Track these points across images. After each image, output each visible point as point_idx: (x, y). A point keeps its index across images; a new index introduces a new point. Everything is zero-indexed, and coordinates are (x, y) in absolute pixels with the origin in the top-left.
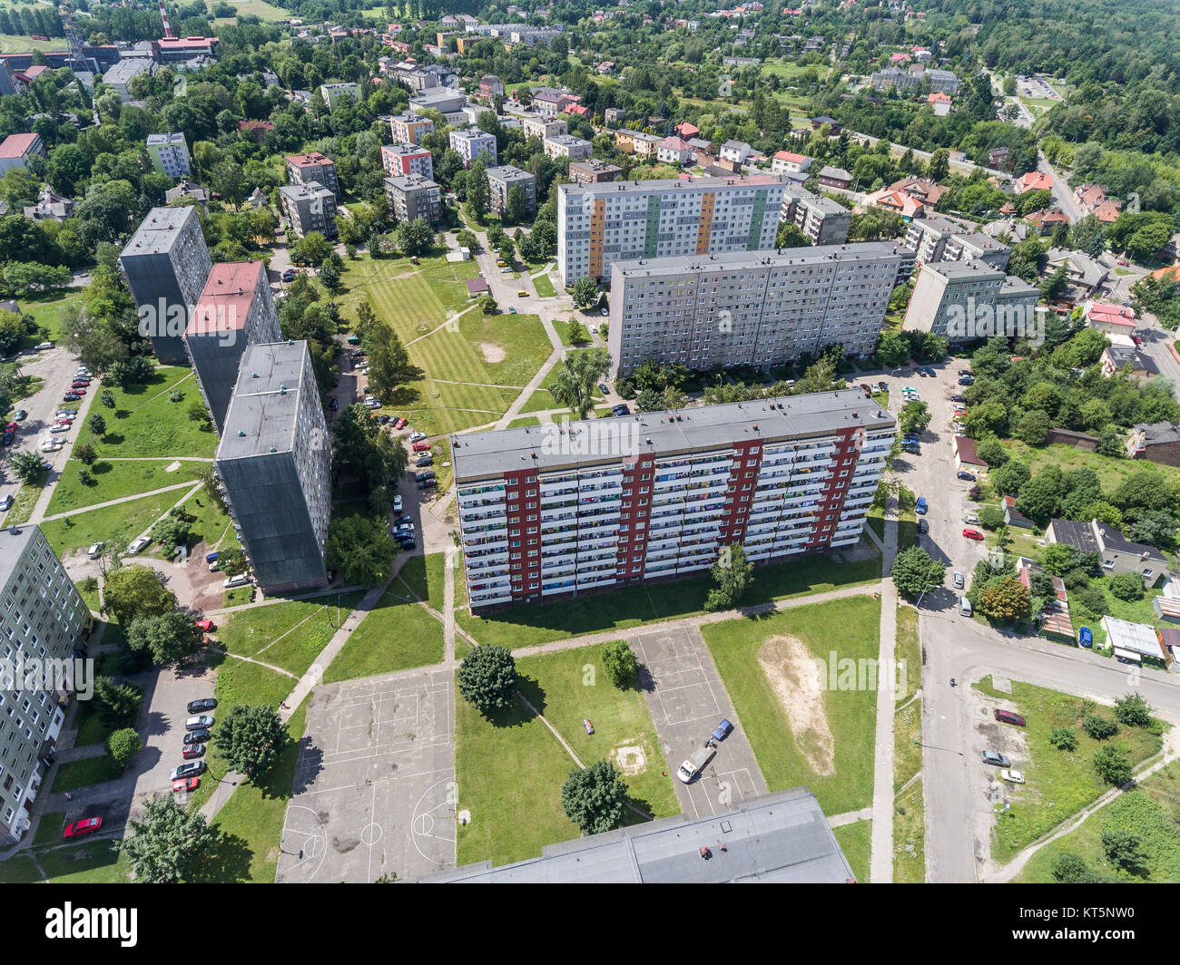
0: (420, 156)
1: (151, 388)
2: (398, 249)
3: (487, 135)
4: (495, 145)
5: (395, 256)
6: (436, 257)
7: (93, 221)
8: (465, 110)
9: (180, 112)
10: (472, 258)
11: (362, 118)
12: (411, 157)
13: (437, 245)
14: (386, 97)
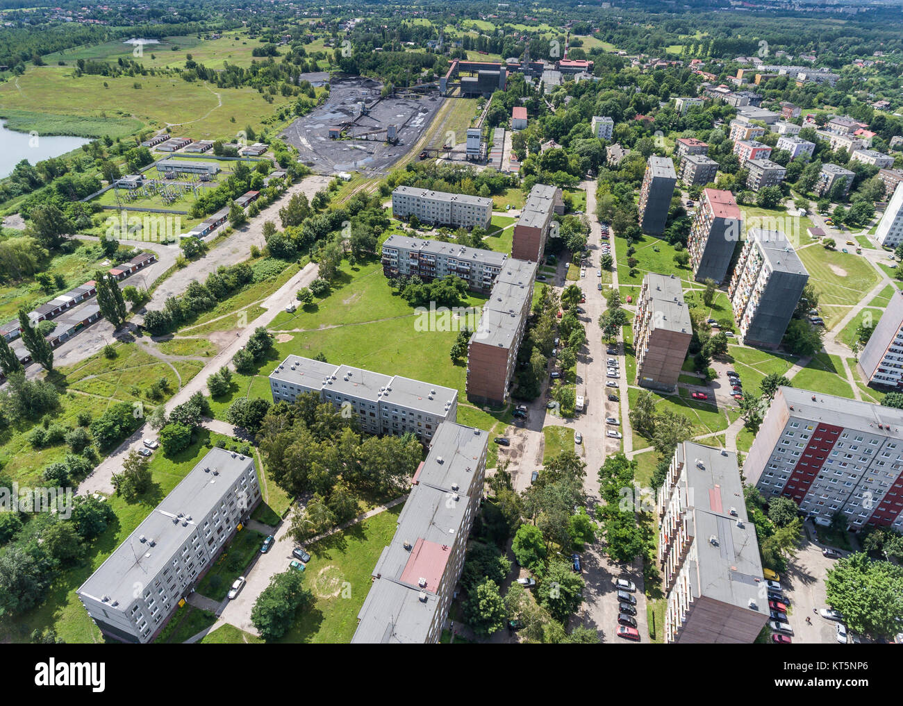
0: (765, 149)
1: (640, 242)
2: (754, 202)
3: (808, 143)
4: (813, 150)
5: (751, 205)
6: (779, 211)
7: (586, 158)
8: (777, 124)
9: (611, 106)
10: (805, 216)
11: (708, 121)
12: (758, 150)
13: (781, 205)
14: (720, 110)
